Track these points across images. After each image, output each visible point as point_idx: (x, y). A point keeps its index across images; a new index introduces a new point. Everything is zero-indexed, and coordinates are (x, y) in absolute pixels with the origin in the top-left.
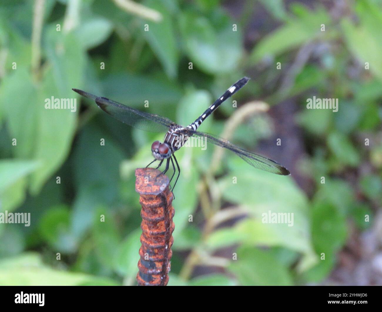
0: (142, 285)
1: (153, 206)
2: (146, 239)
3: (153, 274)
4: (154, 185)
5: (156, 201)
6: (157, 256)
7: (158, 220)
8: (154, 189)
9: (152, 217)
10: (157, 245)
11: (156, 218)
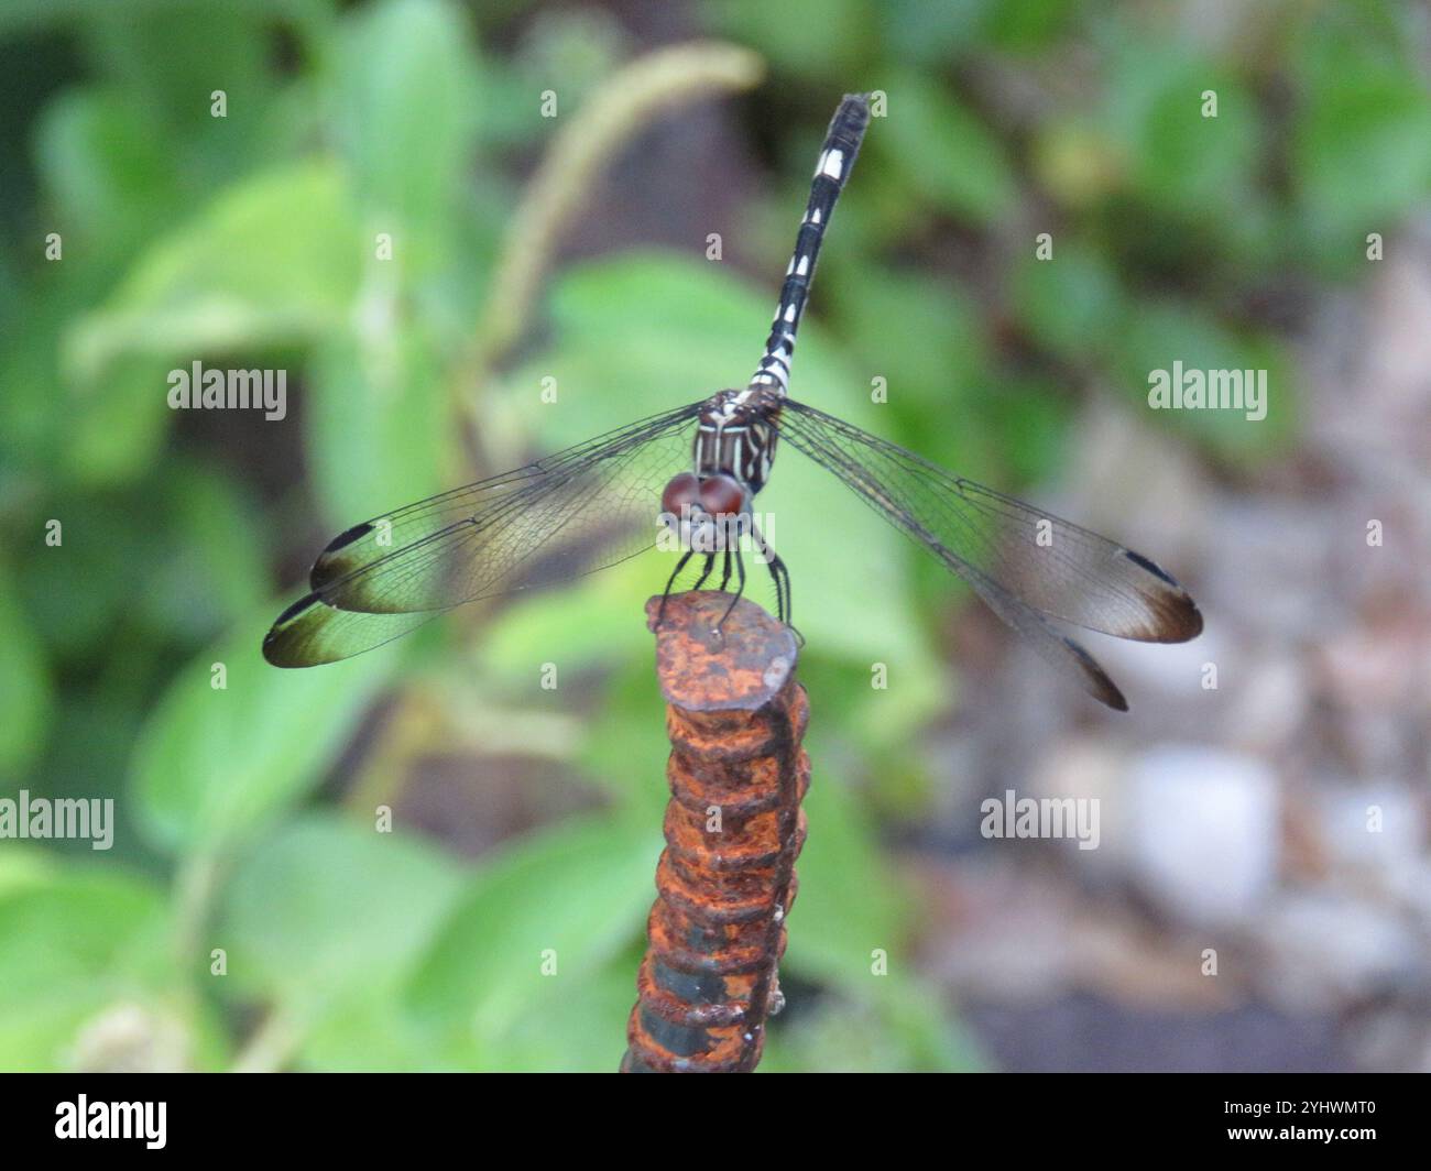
0: (659, 1069)
1: (736, 754)
2: (691, 883)
3: (713, 1023)
4: (736, 668)
5: (747, 736)
6: (735, 951)
7: (754, 807)
8: (741, 686)
9: (727, 798)
10: (743, 908)
11: (743, 803)
